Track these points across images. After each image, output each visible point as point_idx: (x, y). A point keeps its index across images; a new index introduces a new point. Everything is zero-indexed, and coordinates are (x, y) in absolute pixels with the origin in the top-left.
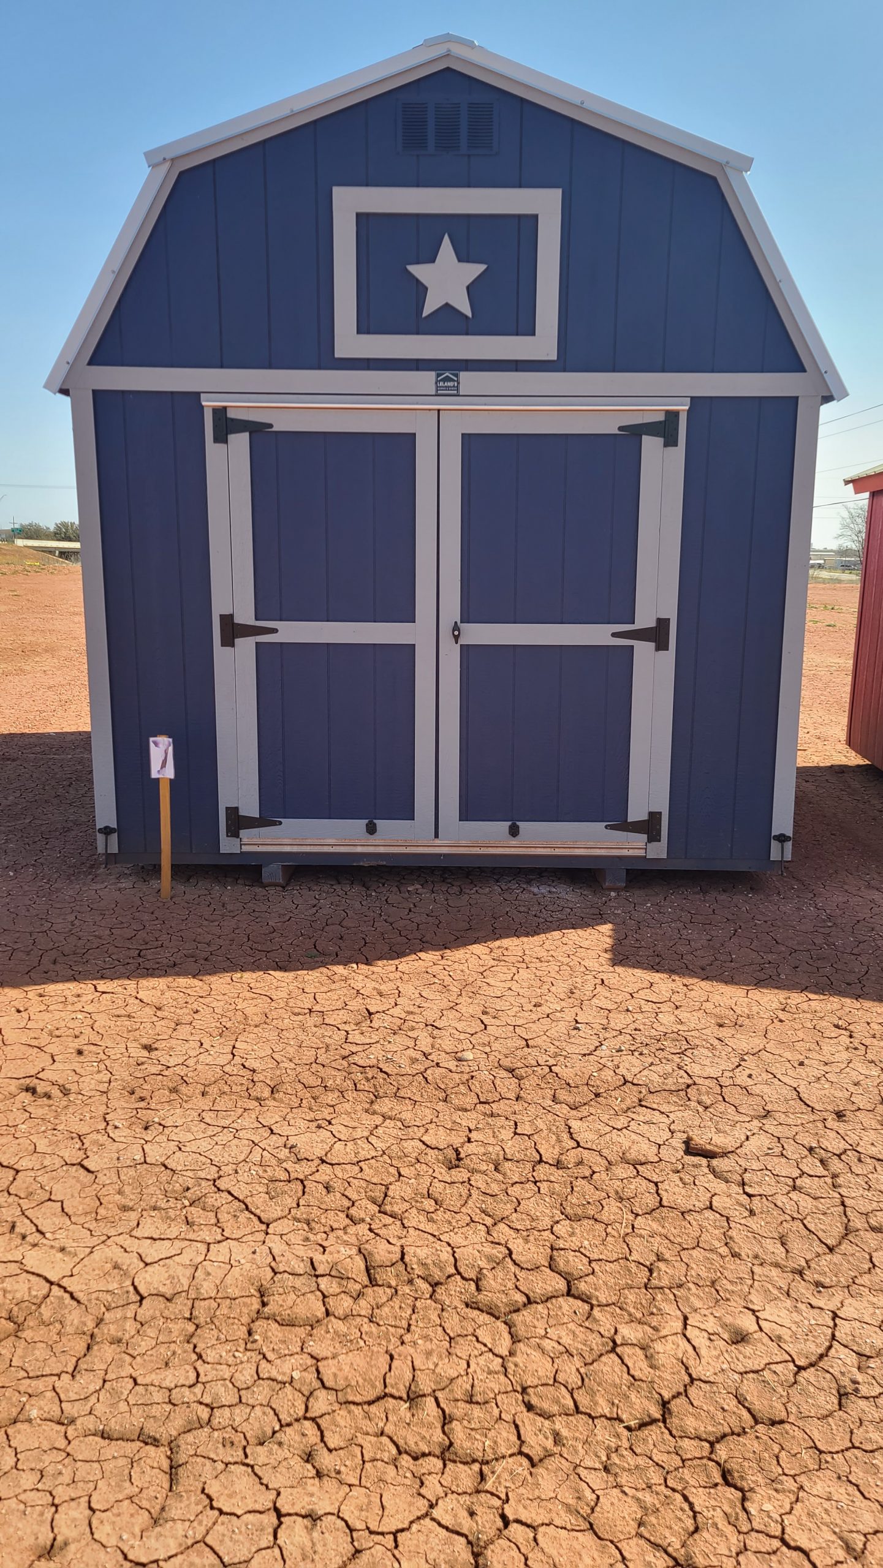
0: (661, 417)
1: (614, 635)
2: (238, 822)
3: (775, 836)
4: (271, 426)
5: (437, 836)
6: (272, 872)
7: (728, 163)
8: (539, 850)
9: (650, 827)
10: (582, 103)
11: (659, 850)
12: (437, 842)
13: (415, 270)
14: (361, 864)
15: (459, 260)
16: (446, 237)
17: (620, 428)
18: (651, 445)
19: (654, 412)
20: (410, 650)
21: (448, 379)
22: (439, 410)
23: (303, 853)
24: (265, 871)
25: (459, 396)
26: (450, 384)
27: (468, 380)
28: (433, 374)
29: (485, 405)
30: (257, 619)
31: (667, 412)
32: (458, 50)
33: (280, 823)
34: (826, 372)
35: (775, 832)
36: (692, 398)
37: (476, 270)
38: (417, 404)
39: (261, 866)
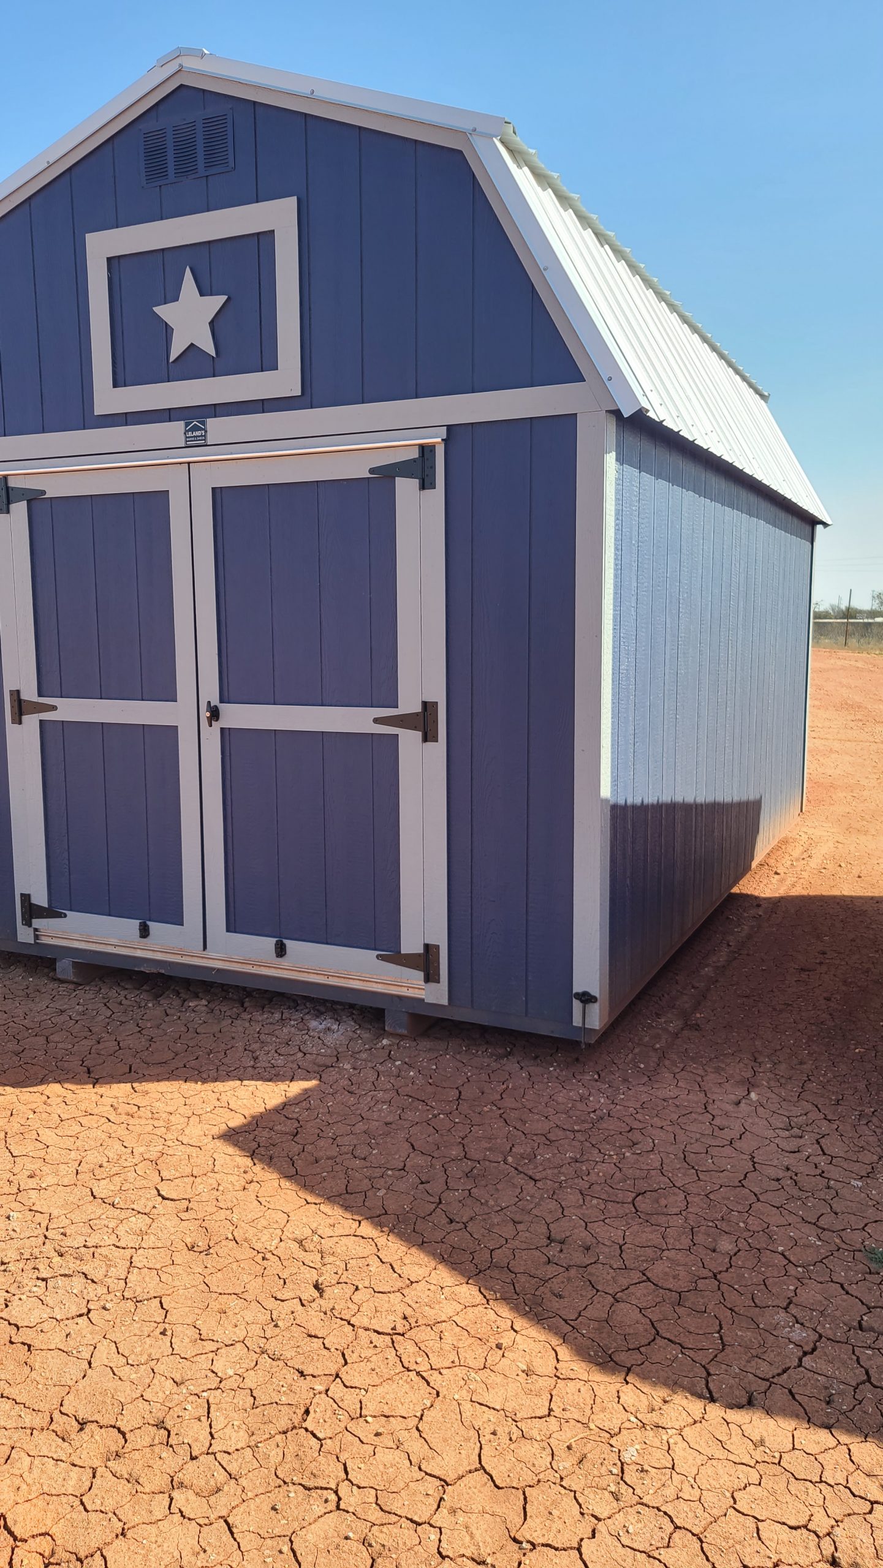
0: (414, 454)
1: (377, 721)
2: (32, 911)
3: (577, 994)
4: (44, 492)
5: (205, 948)
6: (64, 967)
7: (475, 130)
8: (312, 976)
9: (426, 963)
10: (313, 92)
11: (437, 994)
12: (204, 953)
13: (161, 310)
14: (142, 969)
15: (202, 294)
16: (188, 272)
17: (372, 471)
18: (406, 488)
19: (405, 448)
20: (172, 731)
21: (195, 428)
22: (189, 463)
23: (91, 951)
24: (59, 965)
25: (207, 445)
26: (198, 433)
27: (214, 425)
28: (182, 423)
29: (231, 454)
30: (40, 695)
31: (422, 448)
32: (190, 63)
33: (65, 916)
34: (610, 379)
35: (577, 988)
36: (448, 426)
37: (217, 302)
38: (168, 458)
39: (55, 960)
